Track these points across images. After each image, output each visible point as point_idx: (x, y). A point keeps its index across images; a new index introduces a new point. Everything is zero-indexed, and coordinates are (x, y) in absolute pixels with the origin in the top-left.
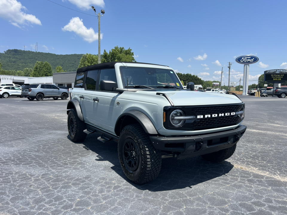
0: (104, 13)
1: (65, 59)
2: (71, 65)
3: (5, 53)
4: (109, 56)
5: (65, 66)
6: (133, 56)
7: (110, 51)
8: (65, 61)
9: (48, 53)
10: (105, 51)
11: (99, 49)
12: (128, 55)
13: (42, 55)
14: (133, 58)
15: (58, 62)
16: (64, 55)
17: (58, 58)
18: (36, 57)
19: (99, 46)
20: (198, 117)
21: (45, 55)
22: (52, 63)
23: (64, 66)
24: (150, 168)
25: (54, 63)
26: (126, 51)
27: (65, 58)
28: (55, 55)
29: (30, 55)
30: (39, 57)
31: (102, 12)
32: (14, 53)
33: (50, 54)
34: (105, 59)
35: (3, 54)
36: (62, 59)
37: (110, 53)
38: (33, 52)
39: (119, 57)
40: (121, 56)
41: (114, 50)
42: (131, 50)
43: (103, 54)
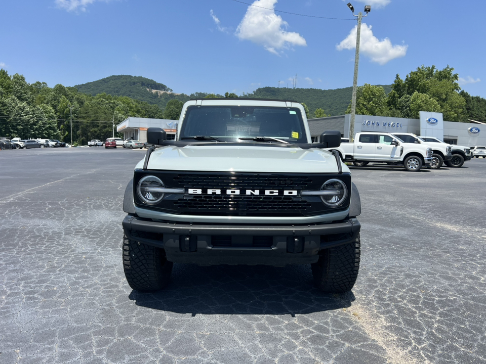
0: (369, 11)
1: (336, 96)
2: (343, 105)
3: (255, 93)
4: (404, 86)
5: (335, 108)
6: (456, 81)
7: (407, 76)
8: (335, 100)
9: (311, 89)
10: (397, 76)
11: (355, 75)
12: (444, 80)
13: (302, 93)
14: (456, 84)
15: (324, 102)
16: (335, 90)
17: (325, 96)
18: (294, 96)
19: (355, 71)
20: (191, 191)
21: (306, 92)
22: (315, 104)
23: (332, 108)
24: (130, 266)
25: (317, 103)
26: (440, 73)
27: (335, 94)
28: (320, 91)
29: (285, 95)
30: (297, 96)
31: (366, 10)
32: (265, 92)
33: (313, 89)
34: (396, 92)
35: (252, 95)
36: (330, 96)
37: (407, 79)
38: (290, 89)
39: (425, 86)
40: (427, 83)
41: (414, 73)
42: (452, 69)
43: (394, 83)
